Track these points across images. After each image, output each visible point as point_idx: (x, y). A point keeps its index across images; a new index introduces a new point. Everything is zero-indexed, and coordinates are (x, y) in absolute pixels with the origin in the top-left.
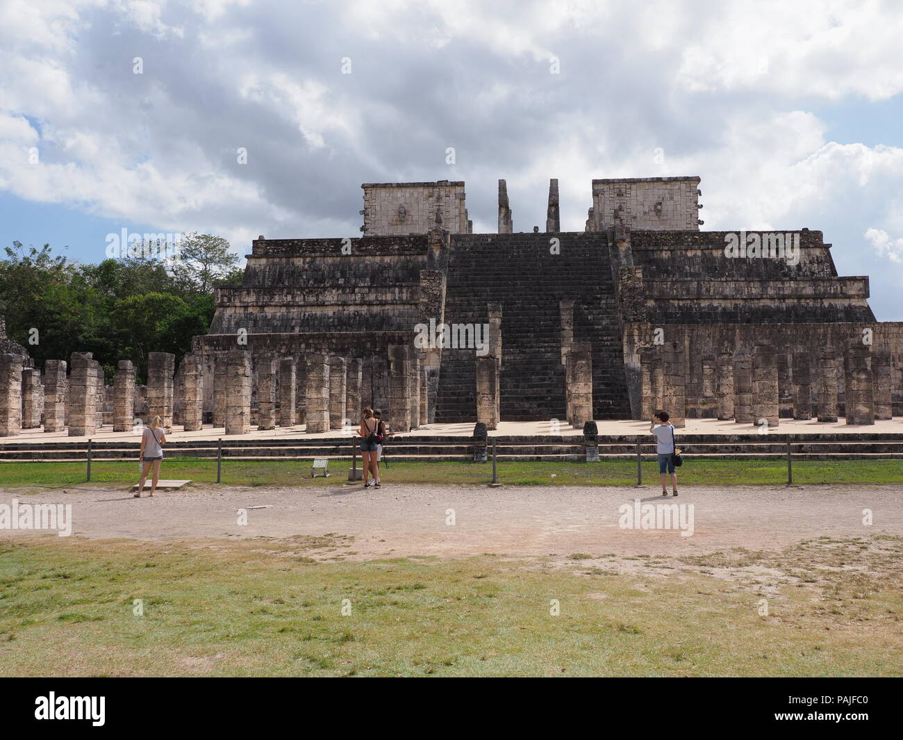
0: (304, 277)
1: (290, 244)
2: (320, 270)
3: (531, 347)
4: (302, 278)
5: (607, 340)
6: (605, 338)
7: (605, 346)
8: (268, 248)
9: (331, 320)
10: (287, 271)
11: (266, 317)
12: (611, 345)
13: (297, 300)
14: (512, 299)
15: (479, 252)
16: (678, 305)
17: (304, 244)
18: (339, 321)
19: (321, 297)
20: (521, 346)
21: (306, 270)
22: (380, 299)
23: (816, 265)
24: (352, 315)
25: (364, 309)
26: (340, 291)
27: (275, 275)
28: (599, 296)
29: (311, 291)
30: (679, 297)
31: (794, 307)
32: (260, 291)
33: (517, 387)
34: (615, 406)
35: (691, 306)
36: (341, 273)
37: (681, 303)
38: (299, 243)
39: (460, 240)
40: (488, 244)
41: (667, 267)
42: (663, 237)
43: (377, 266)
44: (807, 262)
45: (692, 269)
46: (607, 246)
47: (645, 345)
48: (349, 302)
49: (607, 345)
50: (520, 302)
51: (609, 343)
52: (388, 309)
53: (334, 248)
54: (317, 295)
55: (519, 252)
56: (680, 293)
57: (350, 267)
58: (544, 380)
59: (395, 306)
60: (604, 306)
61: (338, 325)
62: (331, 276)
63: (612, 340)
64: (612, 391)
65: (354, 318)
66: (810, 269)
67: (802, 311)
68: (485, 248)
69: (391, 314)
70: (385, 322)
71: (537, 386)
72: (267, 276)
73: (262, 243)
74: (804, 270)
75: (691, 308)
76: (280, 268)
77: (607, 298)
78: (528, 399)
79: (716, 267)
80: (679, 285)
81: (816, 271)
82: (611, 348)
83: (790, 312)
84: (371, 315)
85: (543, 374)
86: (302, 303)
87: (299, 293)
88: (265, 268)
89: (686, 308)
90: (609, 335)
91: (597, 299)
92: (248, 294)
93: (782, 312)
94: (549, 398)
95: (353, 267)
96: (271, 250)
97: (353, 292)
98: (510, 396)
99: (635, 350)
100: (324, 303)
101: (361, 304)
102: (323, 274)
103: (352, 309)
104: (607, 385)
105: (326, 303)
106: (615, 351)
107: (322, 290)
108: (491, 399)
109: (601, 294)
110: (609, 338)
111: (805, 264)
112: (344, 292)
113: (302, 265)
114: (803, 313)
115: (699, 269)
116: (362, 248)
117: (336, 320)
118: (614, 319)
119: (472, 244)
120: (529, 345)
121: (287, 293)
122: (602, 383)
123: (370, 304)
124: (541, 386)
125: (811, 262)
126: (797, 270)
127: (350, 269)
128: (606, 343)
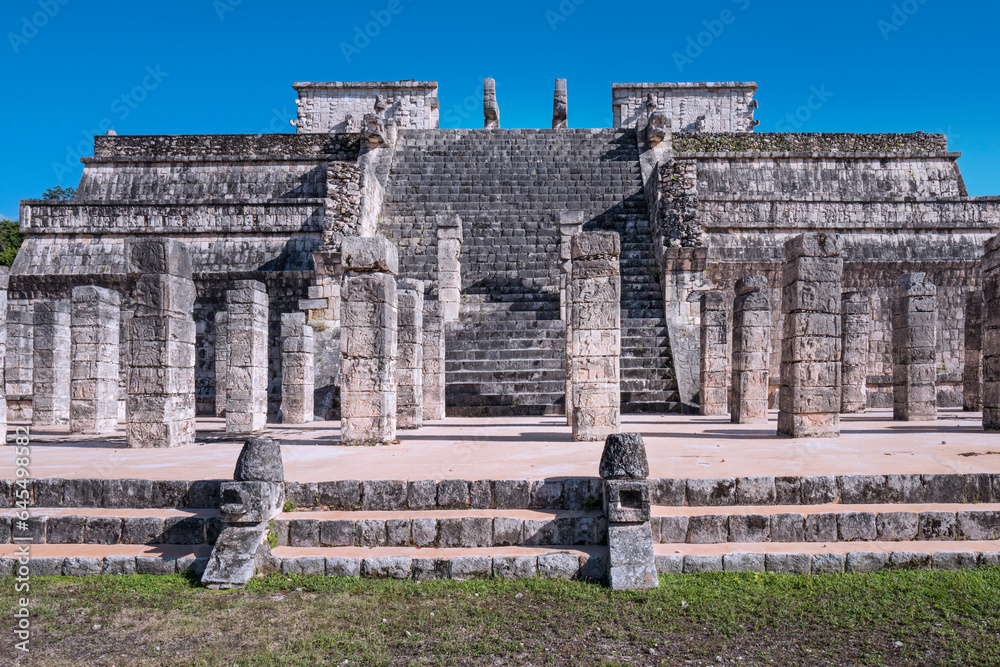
0: (172, 192)
1: (153, 143)
2: (196, 182)
3: (511, 292)
4: (169, 194)
5: (637, 282)
6: (633, 278)
7: (634, 290)
8: (119, 148)
9: (205, 256)
10: (146, 183)
11: (103, 250)
12: (643, 289)
13: (153, 224)
14: (485, 219)
15: (439, 154)
16: (741, 238)
17: (174, 143)
18: (216, 258)
19: (190, 221)
20: (495, 289)
21: (175, 182)
22: (283, 223)
23: (937, 183)
24: (238, 249)
25: (257, 242)
26: (220, 211)
27: (125, 189)
28: (624, 216)
29: (175, 211)
30: (743, 225)
31: (909, 242)
32: (94, 210)
33: (481, 355)
34: (650, 388)
35: (759, 240)
36: (229, 186)
37: (746, 235)
38: (167, 142)
39: (412, 137)
40: (455, 143)
41: (724, 182)
42: (718, 139)
43: (285, 176)
44: (925, 178)
45: (760, 187)
46: (636, 148)
47: (701, 286)
48: (234, 229)
49: (636, 289)
50: (499, 223)
51: (639, 286)
52: (295, 240)
53: (221, 149)
54: (184, 217)
55: (501, 154)
56: (745, 220)
57: (242, 178)
58: (529, 344)
59: (307, 236)
60: (632, 231)
61: (216, 263)
62: (213, 190)
63: (645, 281)
64: (646, 363)
65: (242, 253)
66: (929, 189)
67: (921, 248)
68: (449, 148)
69: (299, 247)
70: (289, 259)
71: (516, 355)
72: (114, 191)
73: (108, 141)
74: (920, 190)
75: (759, 242)
76: (135, 179)
77: (637, 219)
78: (498, 376)
79: (794, 183)
80: (744, 206)
81: (938, 192)
82: (644, 293)
83: (905, 249)
84: (268, 249)
85: (529, 335)
86: (160, 229)
87: (155, 213)
88: (112, 178)
89: (754, 242)
90: (641, 274)
91: (620, 220)
92: (76, 214)
93: (893, 248)
94: (536, 376)
95: (247, 179)
96: (123, 152)
97: (241, 212)
98: (468, 371)
99: (685, 294)
100: (194, 229)
101: (253, 233)
102: (201, 188)
103: (239, 240)
104: (637, 353)
105: (198, 230)
106: (650, 298)
107: (192, 209)
108: (374, 368)
109: (627, 213)
110: (640, 278)
111: (922, 181)
112: (226, 213)
113: (169, 174)
114: (923, 250)
115: (770, 187)
116: (263, 150)
117: (213, 256)
118: (647, 249)
119: (431, 142)
120: (507, 289)
121: (137, 214)
122: (630, 351)
123: (267, 233)
124: (526, 355)
125: (930, 179)
126: (911, 190)
127: (243, 181)
128: (635, 286)
